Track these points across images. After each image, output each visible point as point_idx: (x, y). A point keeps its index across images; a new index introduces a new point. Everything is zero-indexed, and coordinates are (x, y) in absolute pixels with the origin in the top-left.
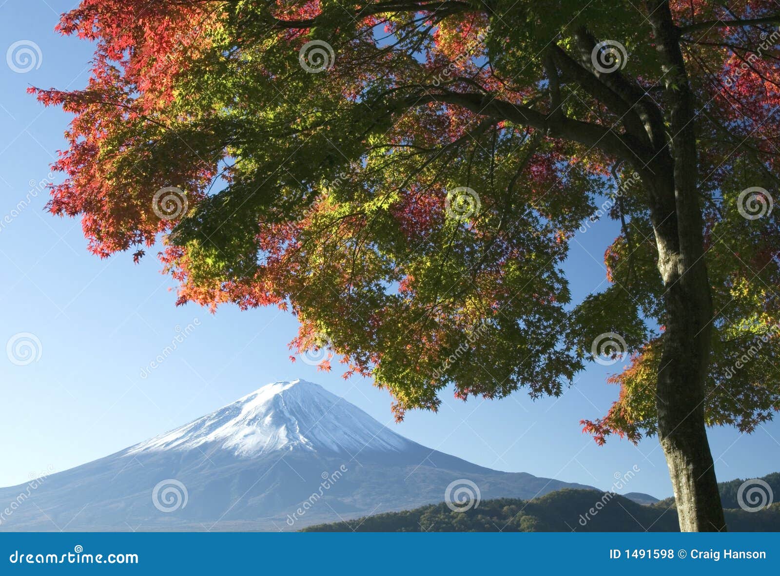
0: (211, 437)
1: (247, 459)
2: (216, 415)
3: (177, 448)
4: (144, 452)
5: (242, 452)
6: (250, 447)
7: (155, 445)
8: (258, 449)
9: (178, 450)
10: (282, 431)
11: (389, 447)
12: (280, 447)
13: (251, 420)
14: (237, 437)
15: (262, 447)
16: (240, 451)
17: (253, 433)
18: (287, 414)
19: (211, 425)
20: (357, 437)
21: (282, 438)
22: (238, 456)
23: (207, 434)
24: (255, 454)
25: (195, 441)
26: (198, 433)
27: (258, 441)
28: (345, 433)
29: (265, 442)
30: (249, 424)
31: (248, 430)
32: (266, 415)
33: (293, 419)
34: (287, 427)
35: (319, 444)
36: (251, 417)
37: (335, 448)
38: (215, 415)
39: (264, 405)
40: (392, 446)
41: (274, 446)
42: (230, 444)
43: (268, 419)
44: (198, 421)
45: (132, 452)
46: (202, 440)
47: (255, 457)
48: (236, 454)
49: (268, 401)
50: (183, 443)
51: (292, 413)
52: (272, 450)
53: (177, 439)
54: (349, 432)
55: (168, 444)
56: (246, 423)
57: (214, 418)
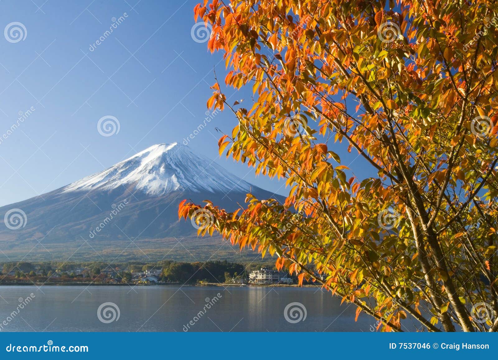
0: (124, 181)
1: (155, 197)
2: (124, 166)
3: (102, 188)
4: (78, 190)
5: (151, 192)
6: (155, 188)
7: (85, 185)
8: (161, 189)
9: (103, 189)
10: (174, 178)
11: (243, 190)
12: (176, 188)
13: (151, 170)
14: (144, 181)
15: (164, 189)
16: (149, 191)
17: (154, 179)
18: (174, 167)
19: (122, 172)
20: (222, 183)
21: (175, 183)
22: (148, 194)
23: (120, 179)
24: (160, 193)
25: (113, 183)
26: (114, 177)
27: (160, 184)
28: (214, 180)
29: (164, 185)
30: (149, 173)
31: (150, 177)
32: (160, 166)
33: (178, 170)
34: (176, 175)
35: (200, 186)
36: (150, 167)
37: (211, 190)
38: (122, 166)
39: (157, 159)
40: (244, 189)
41: (171, 189)
42: (141, 186)
43: (162, 169)
44: (110, 169)
45: (68, 190)
46: (119, 183)
47: (161, 195)
48: (147, 193)
49: (159, 157)
50: (105, 185)
51: (176, 165)
52: (171, 191)
53: (99, 182)
54: (215, 179)
55: (94, 185)
56: (148, 171)
57: (122, 168)
